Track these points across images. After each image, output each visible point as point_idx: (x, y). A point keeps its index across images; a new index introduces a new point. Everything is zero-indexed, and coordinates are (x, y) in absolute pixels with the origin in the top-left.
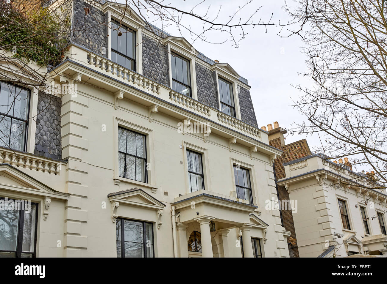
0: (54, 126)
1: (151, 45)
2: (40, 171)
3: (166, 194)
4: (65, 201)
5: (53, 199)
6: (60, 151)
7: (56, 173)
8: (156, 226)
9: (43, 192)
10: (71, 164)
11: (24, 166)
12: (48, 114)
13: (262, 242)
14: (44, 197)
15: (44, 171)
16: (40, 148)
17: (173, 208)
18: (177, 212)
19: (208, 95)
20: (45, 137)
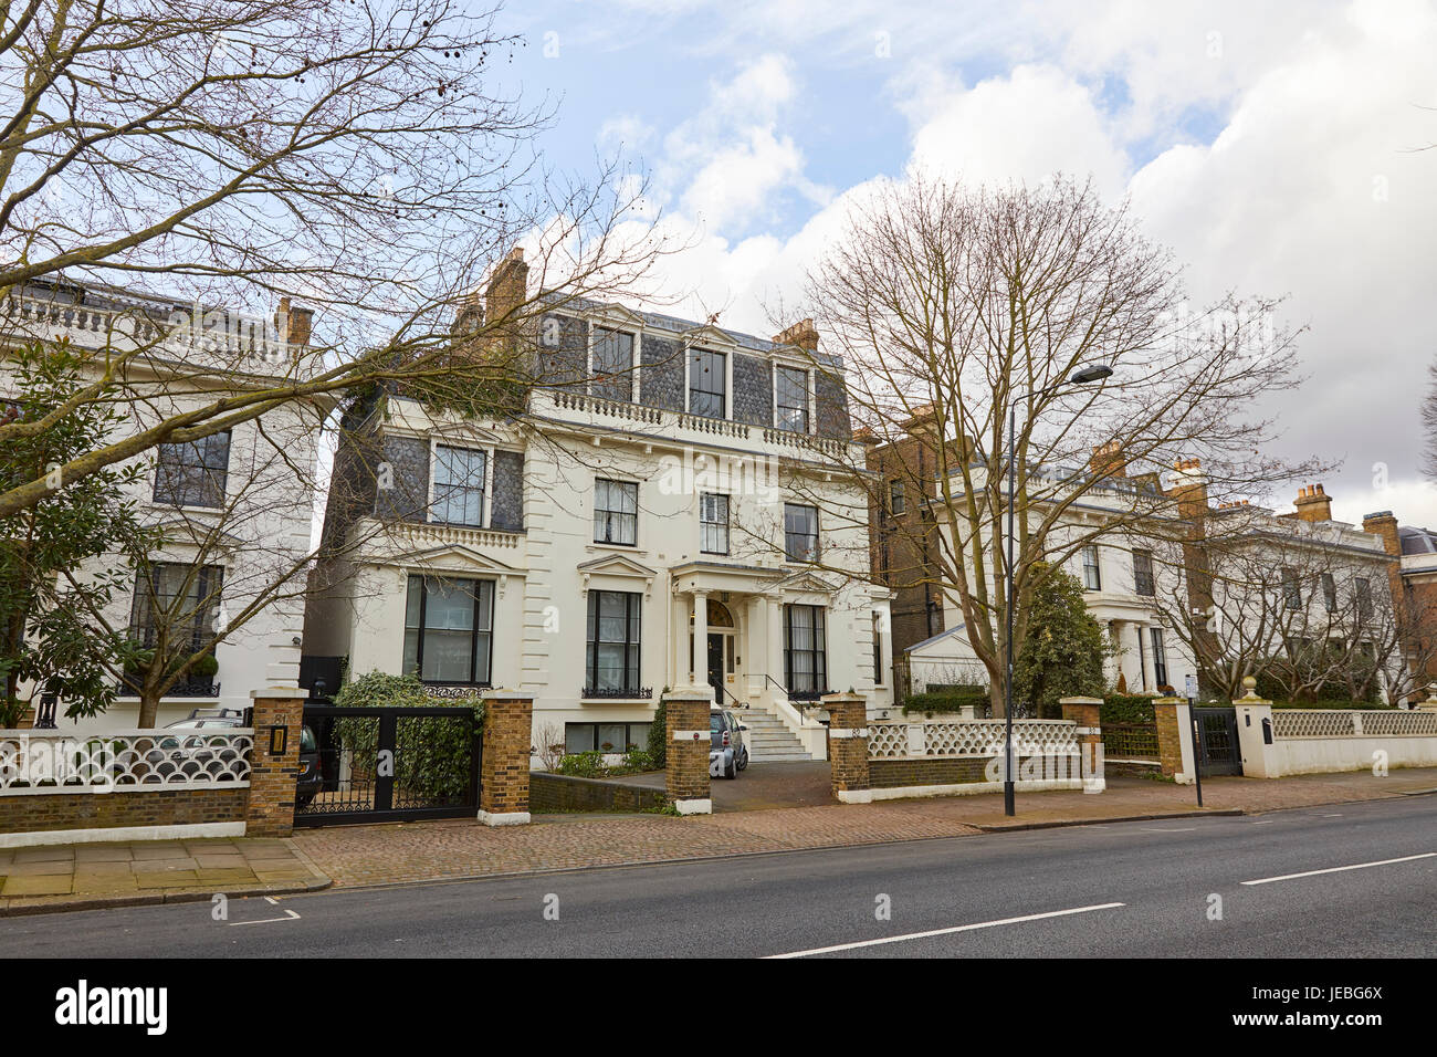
0: (514, 490)
1: (658, 348)
2: (496, 546)
3: (661, 557)
4: (524, 577)
5: (509, 576)
6: (522, 519)
7: (515, 546)
8: (644, 597)
9: (497, 569)
10: (531, 535)
11: (464, 542)
12: (507, 478)
13: (828, 612)
14: (499, 575)
15: (486, 544)
16: (497, 519)
17: (670, 575)
18: (675, 578)
19: (755, 402)
20: (503, 506)
